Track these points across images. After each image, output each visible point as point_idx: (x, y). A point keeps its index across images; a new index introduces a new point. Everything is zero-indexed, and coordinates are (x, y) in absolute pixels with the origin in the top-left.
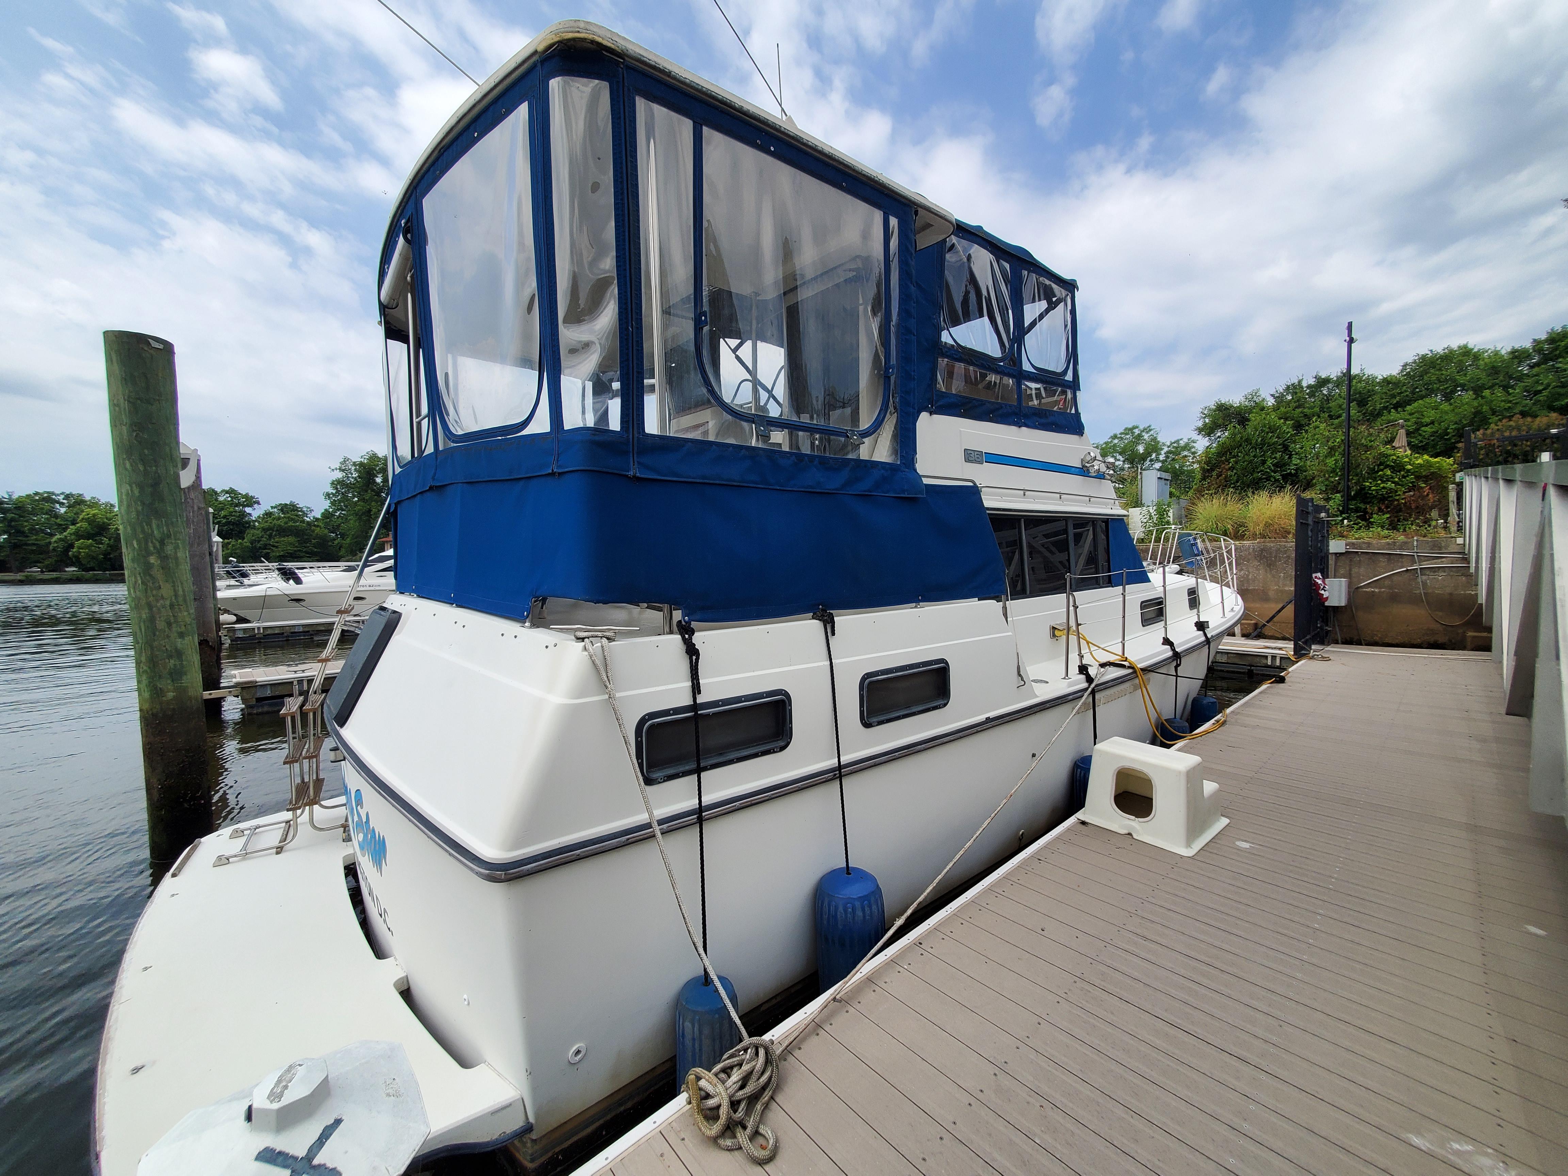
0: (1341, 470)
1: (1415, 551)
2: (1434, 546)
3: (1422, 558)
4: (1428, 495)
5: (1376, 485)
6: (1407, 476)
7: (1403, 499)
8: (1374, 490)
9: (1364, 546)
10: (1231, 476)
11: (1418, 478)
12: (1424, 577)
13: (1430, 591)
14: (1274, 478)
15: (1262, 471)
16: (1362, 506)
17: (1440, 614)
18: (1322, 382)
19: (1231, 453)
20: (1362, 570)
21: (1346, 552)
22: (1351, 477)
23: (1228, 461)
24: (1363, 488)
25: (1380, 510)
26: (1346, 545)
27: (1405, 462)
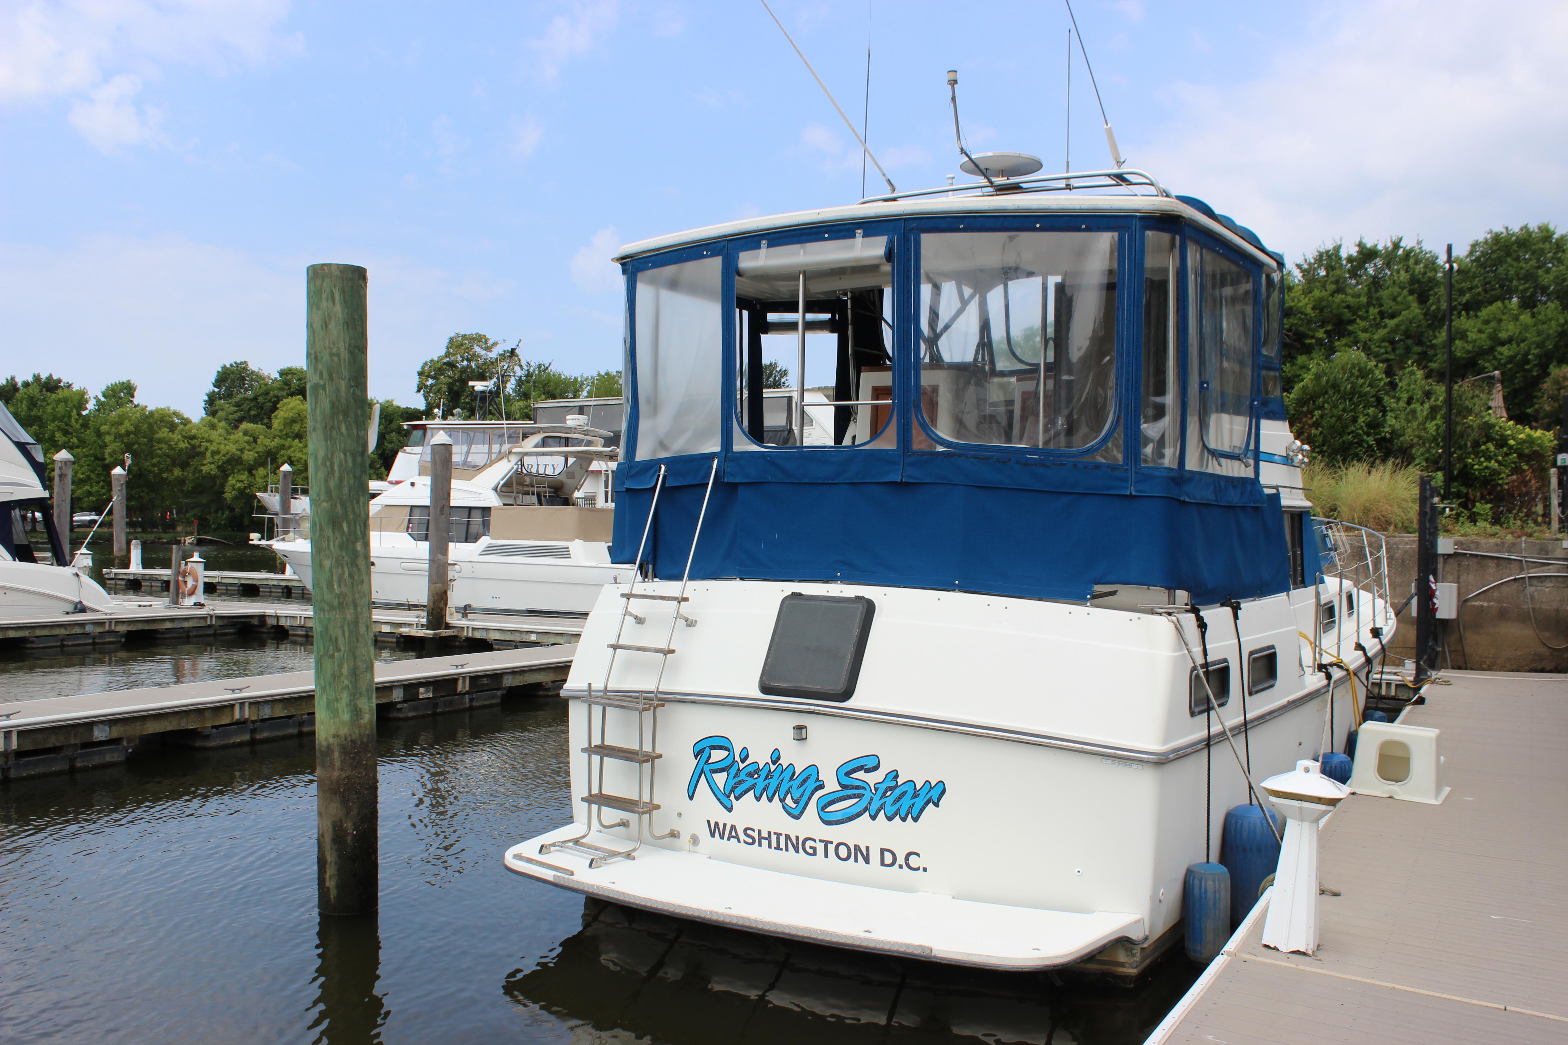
0: (1444, 439)
1: (1524, 554)
2: (1541, 549)
3: (1530, 564)
4: (1530, 480)
5: (1480, 464)
6: (1510, 454)
7: (1507, 484)
8: (1476, 470)
9: (1473, 546)
10: (1315, 435)
11: (1521, 456)
12: (1532, 589)
13: (1537, 606)
14: (1367, 442)
15: (1352, 432)
16: (1464, 490)
17: (1547, 634)
18: (1367, 254)
19: (1314, 402)
20: (1471, 578)
21: (1455, 553)
22: (1452, 450)
23: (1311, 412)
24: (1466, 466)
25: (1482, 497)
26: (1455, 544)
27: (1508, 435)
